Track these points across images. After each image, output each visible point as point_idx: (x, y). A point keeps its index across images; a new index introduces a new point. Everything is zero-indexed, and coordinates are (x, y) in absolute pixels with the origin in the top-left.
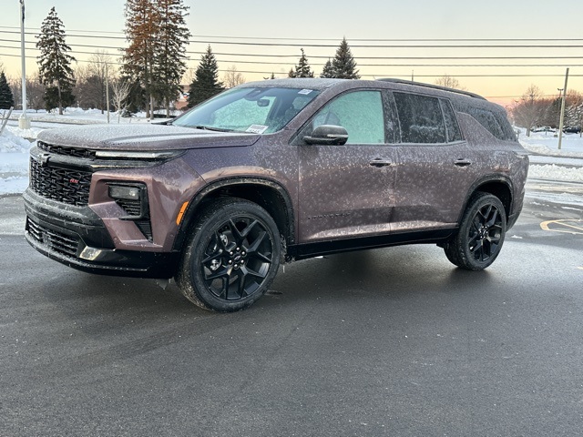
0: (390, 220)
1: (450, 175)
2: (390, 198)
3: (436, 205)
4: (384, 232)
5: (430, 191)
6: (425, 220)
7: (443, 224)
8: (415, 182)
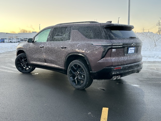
0: (46, 62)
1: (59, 51)
2: (44, 56)
3: (56, 60)
4: (44, 65)
5: (54, 56)
6: (54, 64)
7: (60, 67)
8: (50, 53)
